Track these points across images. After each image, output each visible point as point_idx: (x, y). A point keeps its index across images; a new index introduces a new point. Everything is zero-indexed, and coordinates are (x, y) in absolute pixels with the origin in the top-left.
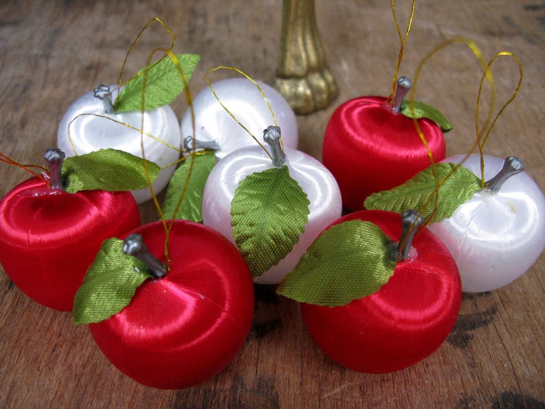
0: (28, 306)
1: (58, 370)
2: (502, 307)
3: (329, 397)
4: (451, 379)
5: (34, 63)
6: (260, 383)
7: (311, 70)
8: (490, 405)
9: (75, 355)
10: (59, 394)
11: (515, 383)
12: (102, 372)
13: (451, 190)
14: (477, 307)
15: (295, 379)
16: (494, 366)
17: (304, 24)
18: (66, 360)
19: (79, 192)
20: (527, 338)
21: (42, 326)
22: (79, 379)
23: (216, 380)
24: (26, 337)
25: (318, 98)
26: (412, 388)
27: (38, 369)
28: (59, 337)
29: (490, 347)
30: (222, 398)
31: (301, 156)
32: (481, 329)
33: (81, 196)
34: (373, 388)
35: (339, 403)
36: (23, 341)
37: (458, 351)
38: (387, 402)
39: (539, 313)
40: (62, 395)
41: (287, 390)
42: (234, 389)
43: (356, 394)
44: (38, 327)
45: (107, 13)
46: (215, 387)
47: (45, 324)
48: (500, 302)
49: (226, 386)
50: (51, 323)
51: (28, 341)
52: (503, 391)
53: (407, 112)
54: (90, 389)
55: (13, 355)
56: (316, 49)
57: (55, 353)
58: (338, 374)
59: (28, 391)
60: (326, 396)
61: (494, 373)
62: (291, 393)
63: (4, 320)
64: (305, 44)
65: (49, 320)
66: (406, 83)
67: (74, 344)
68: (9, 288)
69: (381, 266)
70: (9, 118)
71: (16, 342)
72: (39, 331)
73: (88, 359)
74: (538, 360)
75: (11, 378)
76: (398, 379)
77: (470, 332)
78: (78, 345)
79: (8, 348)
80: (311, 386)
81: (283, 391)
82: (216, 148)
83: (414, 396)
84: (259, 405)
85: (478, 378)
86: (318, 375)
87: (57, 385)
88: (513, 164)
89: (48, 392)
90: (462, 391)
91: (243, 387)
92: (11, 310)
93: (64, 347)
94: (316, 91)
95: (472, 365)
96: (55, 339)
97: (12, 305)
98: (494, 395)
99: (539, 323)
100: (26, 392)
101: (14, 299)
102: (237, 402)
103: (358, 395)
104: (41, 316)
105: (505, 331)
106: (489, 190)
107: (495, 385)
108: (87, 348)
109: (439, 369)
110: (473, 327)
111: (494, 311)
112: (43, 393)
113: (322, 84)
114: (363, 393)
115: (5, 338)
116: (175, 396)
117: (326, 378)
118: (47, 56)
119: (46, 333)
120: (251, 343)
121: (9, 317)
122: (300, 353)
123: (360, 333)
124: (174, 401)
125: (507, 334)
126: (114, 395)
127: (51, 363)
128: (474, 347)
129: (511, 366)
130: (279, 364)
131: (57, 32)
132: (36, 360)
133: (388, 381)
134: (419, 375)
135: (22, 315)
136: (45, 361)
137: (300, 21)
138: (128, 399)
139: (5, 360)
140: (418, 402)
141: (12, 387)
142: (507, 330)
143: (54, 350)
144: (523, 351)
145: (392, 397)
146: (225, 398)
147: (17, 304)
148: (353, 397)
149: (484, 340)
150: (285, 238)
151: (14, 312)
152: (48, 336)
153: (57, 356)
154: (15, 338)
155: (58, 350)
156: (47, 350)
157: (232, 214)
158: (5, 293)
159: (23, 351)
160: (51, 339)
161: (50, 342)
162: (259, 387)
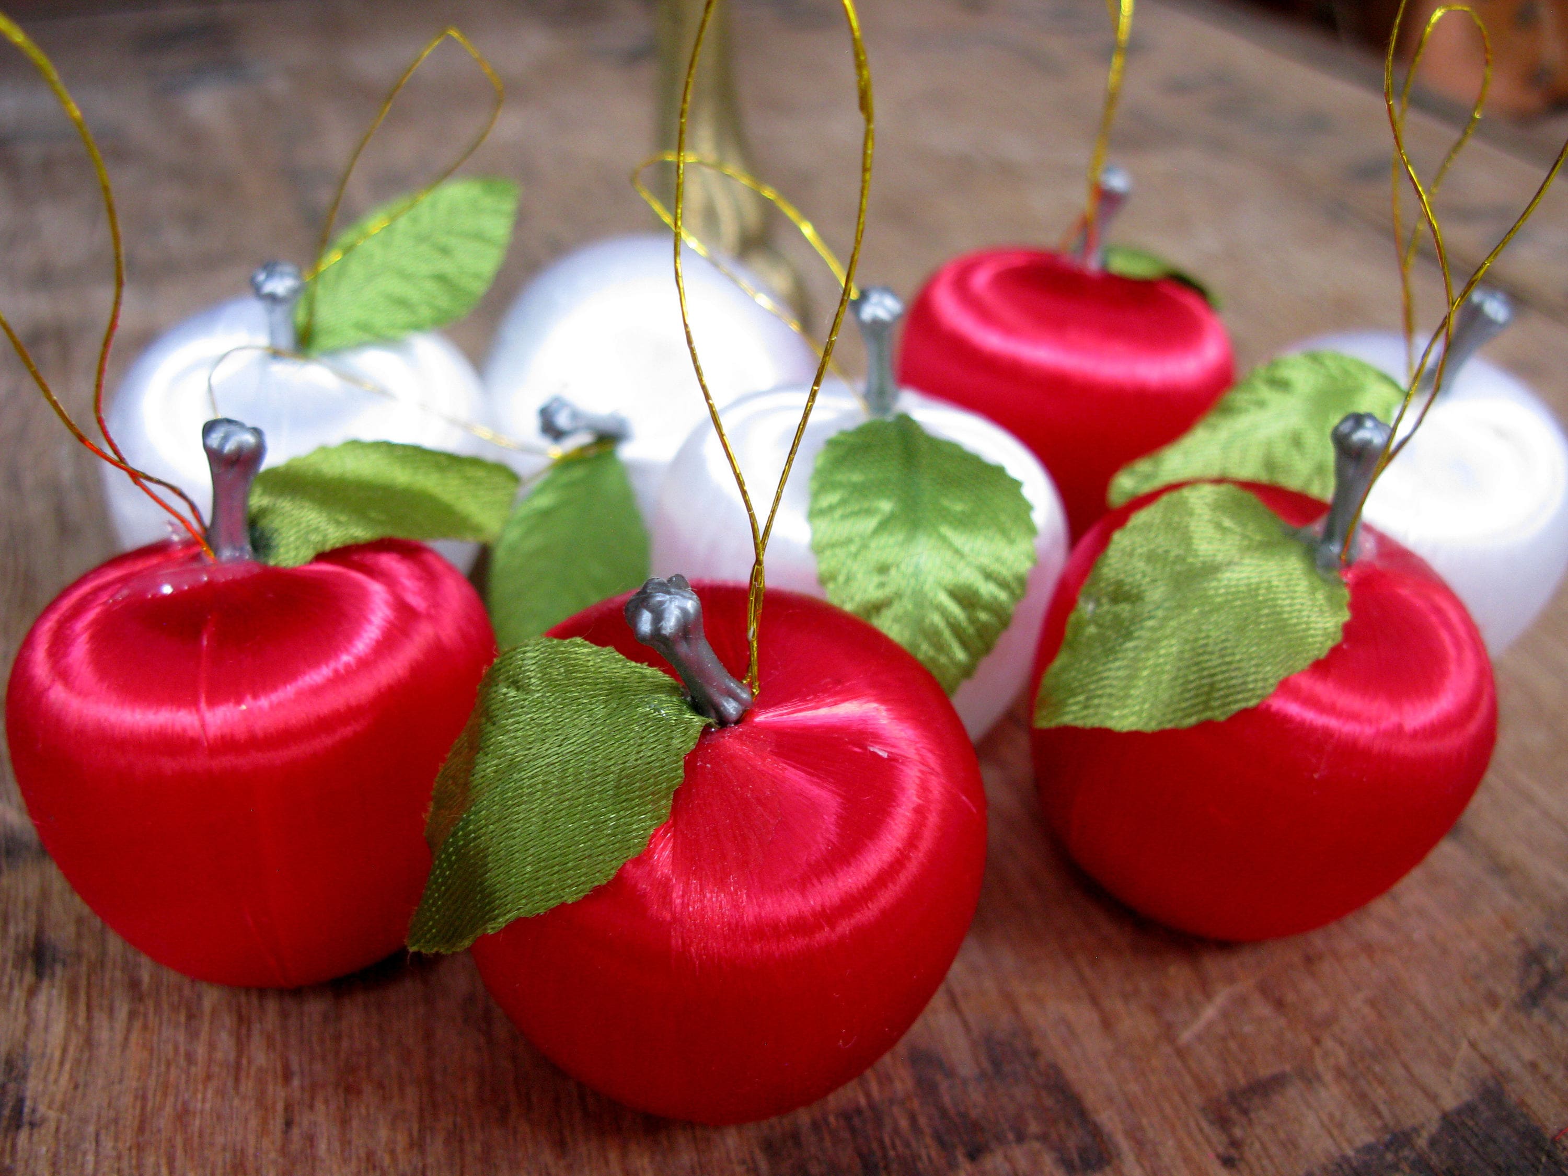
0: (131, 1014)
3: (1197, 1036)
4: (1470, 915)
6: (990, 1050)
9: (372, 1119)
18: (344, 1142)
19: (321, 557)
21: (210, 1060)
24: (168, 1109)
28: (287, 1080)
30: (904, 1123)
35: (1233, 1045)
36: (164, 1122)
41: (1076, 1048)
42: (927, 1088)
43: (1263, 1009)
44: (198, 1070)
46: (867, 1095)
47: (219, 1055)
49: (898, 1084)
51: (183, 1115)
57: (296, 1132)
60: (1186, 1035)
62: (1091, 1055)
63: (65, 1076)
65: (228, 1041)
67: (351, 1090)
68: (39, 975)
71: (141, 1129)
72: (209, 1077)
73: (421, 1119)
76: (1342, 945)
78: (367, 1088)
79: (119, 1158)
80: (1134, 1021)
81: (1064, 1054)
83: (1404, 975)
84: (1020, 1107)
86: (1136, 988)
90: (1512, 936)
91: (947, 1075)
92: (76, 1040)
93: (320, 1105)
95: (1497, 870)
96: (277, 1092)
97: (71, 1023)
101: (72, 1004)
102: (956, 1119)
103: (1268, 1011)
104: (193, 1035)
108: (402, 1091)
114: (1279, 1005)
115: (91, 1129)
116: (759, 1155)
119: (237, 1080)
121: (78, 1062)
122: (1056, 947)
123: (1316, 776)
127: (299, 1167)
130: (1018, 988)
133: (1320, 957)
135: (125, 1047)
136: (275, 1162)
140: (1423, 989)
143: (289, 1124)
146: (913, 1118)
147: (89, 1018)
148: (1259, 1021)
150: (987, 589)
151: (89, 1042)
152: (248, 1086)
153: (311, 1140)
154: (130, 1119)
155: (304, 1120)
156: (264, 1131)
157: (818, 549)
158: (32, 992)
159: (179, 1153)
160: (263, 1092)
161: (261, 1103)
162: (996, 1064)
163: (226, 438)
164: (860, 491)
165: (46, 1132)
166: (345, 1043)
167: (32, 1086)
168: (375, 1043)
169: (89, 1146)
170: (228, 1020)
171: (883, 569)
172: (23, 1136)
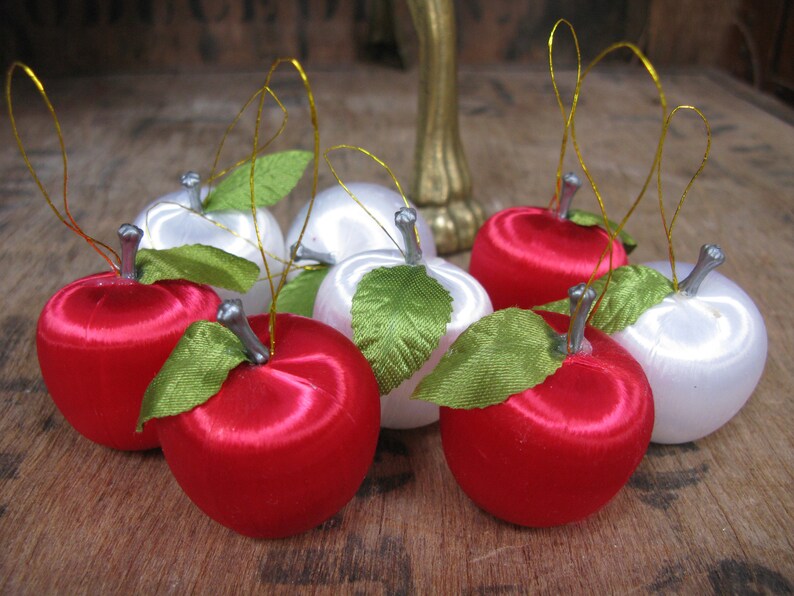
0: (68, 450)
1: (106, 522)
2: (715, 464)
3: (481, 561)
4: (650, 544)
5: (89, 194)
6: (384, 543)
7: (453, 197)
8: (706, 574)
9: (130, 506)
10: (104, 549)
11: (738, 550)
12: (166, 526)
13: (635, 293)
14: (681, 464)
15: (433, 540)
16: (707, 530)
17: (445, 139)
18: (116, 511)
19: (157, 282)
20: (751, 500)
21: (86, 472)
22: (134, 533)
23: (324, 539)
24: (62, 485)
25: (463, 234)
26: (596, 553)
27: (78, 520)
28: (108, 485)
29: (703, 509)
30: (331, 560)
31: (441, 261)
32: (689, 489)
33: (158, 287)
34: (541, 551)
35: (495, 568)
36: (58, 489)
37: (658, 512)
38: (561, 568)
39: (767, 472)
40: (109, 551)
41: (422, 552)
42: (349, 549)
43: (519, 559)
44: (80, 474)
45: (185, 145)
46: (322, 546)
47: (89, 471)
48: (712, 458)
49: (338, 545)
50: (99, 469)
51: (65, 488)
52: (722, 558)
53: (577, 219)
54: (149, 544)
55: (44, 504)
56: (460, 171)
57: (102, 503)
58: (492, 535)
59: (63, 544)
60: (476, 560)
61: (709, 538)
62: (427, 556)
63: (35, 465)
64: (445, 163)
65: (95, 467)
66: (574, 180)
67: (129, 494)
68: (44, 430)
69: (545, 356)
70: (53, 249)
71: (50, 488)
72: (82, 477)
73: (148, 510)
74: (769, 523)
75: (39, 529)
76: (576, 542)
77: (672, 492)
78: (135, 495)
79: (38, 496)
80: (456, 548)
81: (416, 553)
82: (331, 262)
83: (598, 561)
84: (383, 568)
85: (687, 543)
86: (465, 536)
87: (103, 539)
88: (710, 251)
89: (90, 546)
90: (666, 558)
91: (360, 548)
92: (45, 453)
93: (115, 496)
94: (460, 225)
95: (678, 528)
96: (103, 488)
97: (46, 448)
98: (709, 562)
99: (767, 482)
100: (59, 546)
101: (50, 442)
102: (353, 565)
103: (521, 560)
104: (85, 462)
105: (721, 491)
106: (684, 293)
107: (711, 552)
108: (146, 499)
109: (632, 533)
110: (677, 486)
111: (705, 469)
112: (83, 548)
113: (468, 217)
114: (528, 558)
115: (34, 484)
116: (266, 557)
117: (476, 540)
118: (106, 187)
119: (91, 481)
120: (372, 498)
121: (41, 461)
122: (439, 511)
123: (521, 442)
124: (265, 561)
125: (725, 494)
126: (181, 553)
127: (96, 515)
128: (679, 508)
129: (732, 531)
130: (412, 523)
131: (121, 162)
132: (75, 510)
133: (562, 544)
134: (605, 539)
135: (59, 460)
136: (88, 511)
137: (440, 133)
138: (201, 557)
139: (33, 509)
140: (604, 569)
141: (39, 540)
142: (724, 490)
143: (100, 500)
144: (747, 513)
145: (568, 563)
146: (336, 560)
147: (53, 447)
148: (514, 562)
149: (692, 501)
150: (421, 341)
151: (48, 456)
152: (94, 483)
153: (105, 507)
154: (48, 484)
155: (107, 499)
156: (91, 499)
157: (353, 313)
158: (38, 435)
159: (58, 500)
160: (97, 487)
161: (95, 490)
162: (383, 548)
163: (125, 231)
164: (378, 292)
165: (19, 481)
166: (136, 477)
167: (22, 465)
168: (147, 480)
169: (30, 490)
170: (100, 460)
171: (378, 325)
172: (11, 480)
